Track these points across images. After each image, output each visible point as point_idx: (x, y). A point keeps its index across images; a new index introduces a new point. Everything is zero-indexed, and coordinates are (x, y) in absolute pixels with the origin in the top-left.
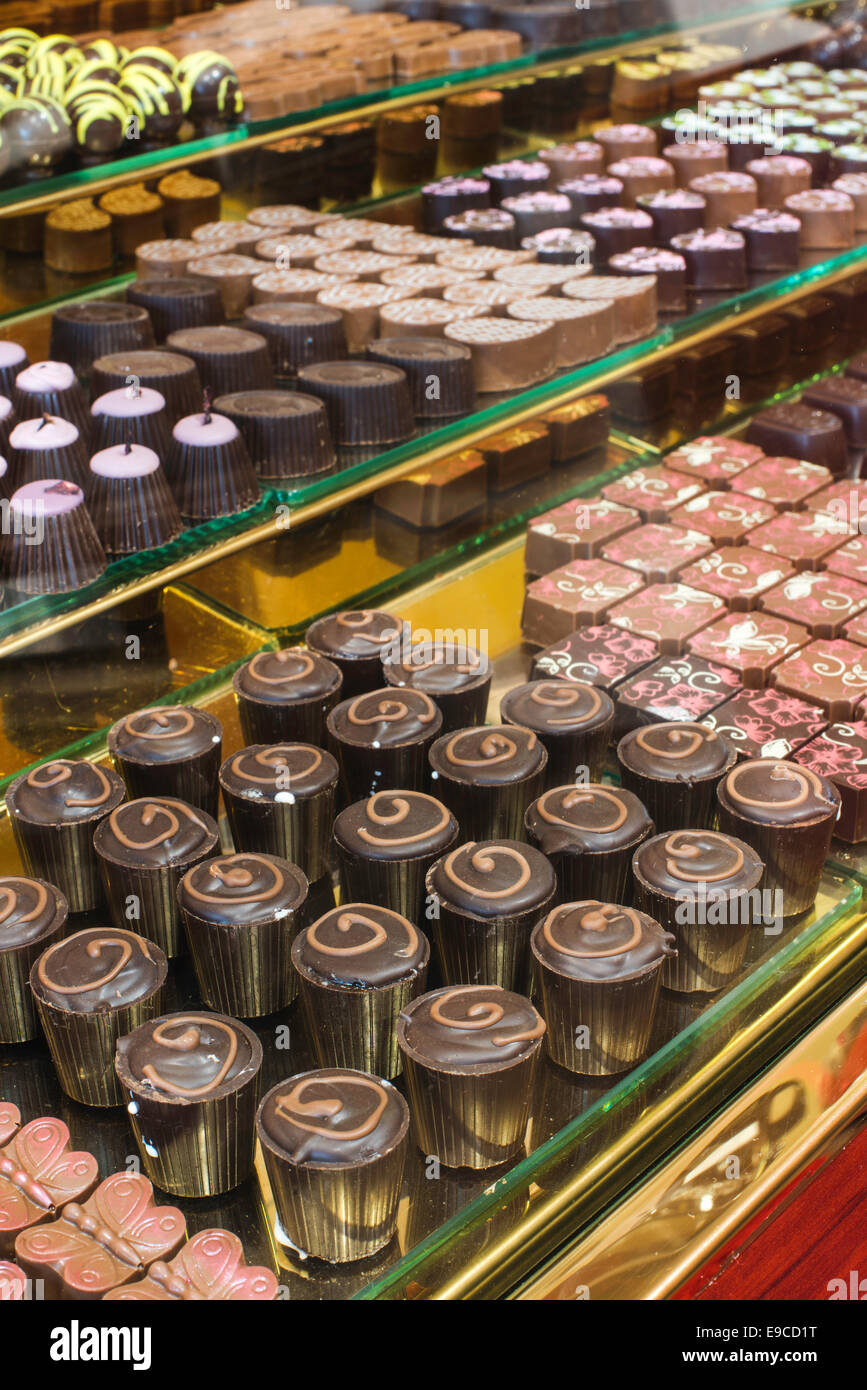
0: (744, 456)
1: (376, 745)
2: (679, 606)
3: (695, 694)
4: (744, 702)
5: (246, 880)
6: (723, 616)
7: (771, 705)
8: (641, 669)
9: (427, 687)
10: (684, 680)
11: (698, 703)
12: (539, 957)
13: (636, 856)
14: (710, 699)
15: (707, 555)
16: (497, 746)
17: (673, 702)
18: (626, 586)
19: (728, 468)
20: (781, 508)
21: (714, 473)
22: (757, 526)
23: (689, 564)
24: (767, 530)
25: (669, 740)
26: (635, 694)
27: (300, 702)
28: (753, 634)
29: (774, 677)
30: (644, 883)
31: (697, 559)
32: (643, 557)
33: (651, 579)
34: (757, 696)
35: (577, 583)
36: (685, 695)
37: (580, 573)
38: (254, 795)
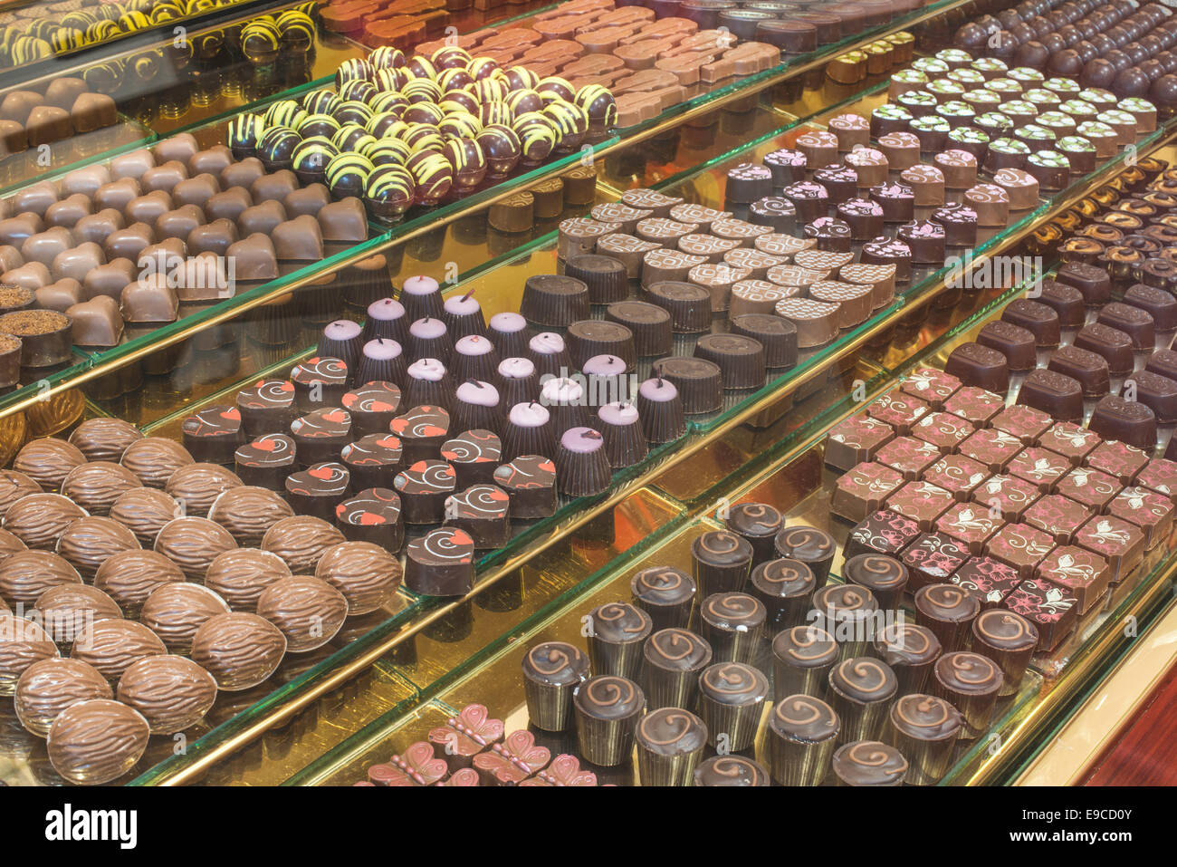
0: (950, 385)
1: (783, 595)
2: (927, 497)
3: (945, 559)
4: (974, 565)
5: (738, 681)
6: (952, 506)
7: (988, 568)
8: (913, 541)
9: (802, 556)
10: (938, 549)
11: (947, 564)
12: (896, 725)
13: (936, 667)
14: (954, 562)
15: (937, 460)
16: (851, 598)
17: (933, 564)
18: (894, 482)
19: (942, 394)
20: (978, 426)
21: (933, 397)
22: (965, 439)
23: (929, 466)
24: (970, 441)
25: (944, 597)
26: (912, 558)
27: (733, 566)
28: (971, 518)
29: (988, 548)
30: (943, 683)
31: (932, 463)
32: (901, 461)
33: (909, 477)
34: (981, 562)
35: (866, 479)
36: (940, 559)
37: (865, 472)
38: (724, 626)
